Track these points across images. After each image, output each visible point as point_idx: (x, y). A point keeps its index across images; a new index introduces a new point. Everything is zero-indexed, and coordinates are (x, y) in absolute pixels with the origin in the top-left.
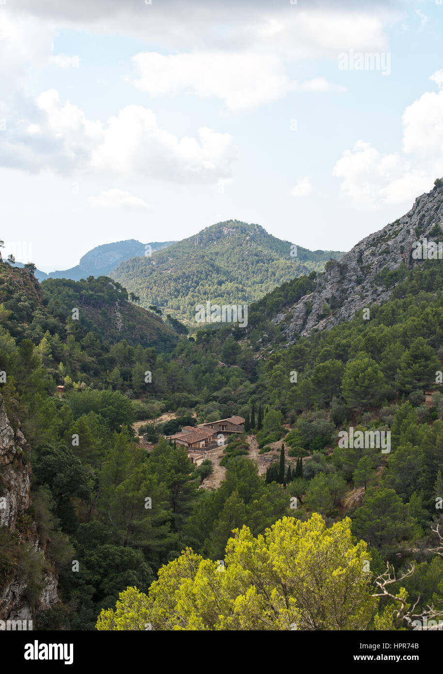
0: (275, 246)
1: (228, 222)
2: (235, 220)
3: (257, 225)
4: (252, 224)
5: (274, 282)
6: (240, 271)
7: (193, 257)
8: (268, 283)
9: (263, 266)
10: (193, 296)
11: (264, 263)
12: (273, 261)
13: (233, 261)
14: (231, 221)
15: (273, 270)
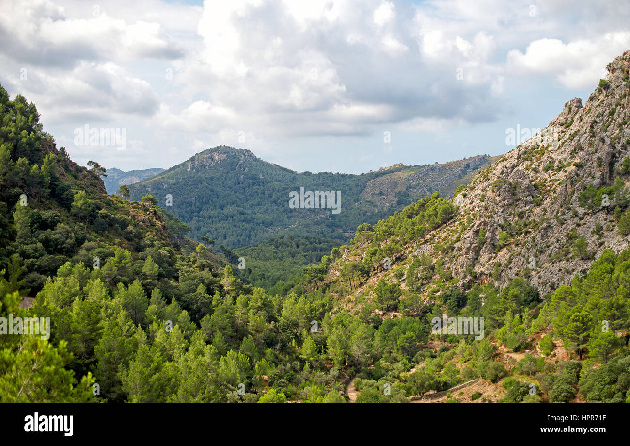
0: (265, 169)
1: (218, 147)
2: (225, 146)
3: (246, 149)
4: (240, 149)
5: (272, 204)
6: (237, 194)
7: (190, 183)
8: (266, 205)
9: (259, 189)
10: (198, 221)
11: (259, 186)
12: (268, 183)
13: (229, 185)
14: (221, 146)
15: (269, 192)
